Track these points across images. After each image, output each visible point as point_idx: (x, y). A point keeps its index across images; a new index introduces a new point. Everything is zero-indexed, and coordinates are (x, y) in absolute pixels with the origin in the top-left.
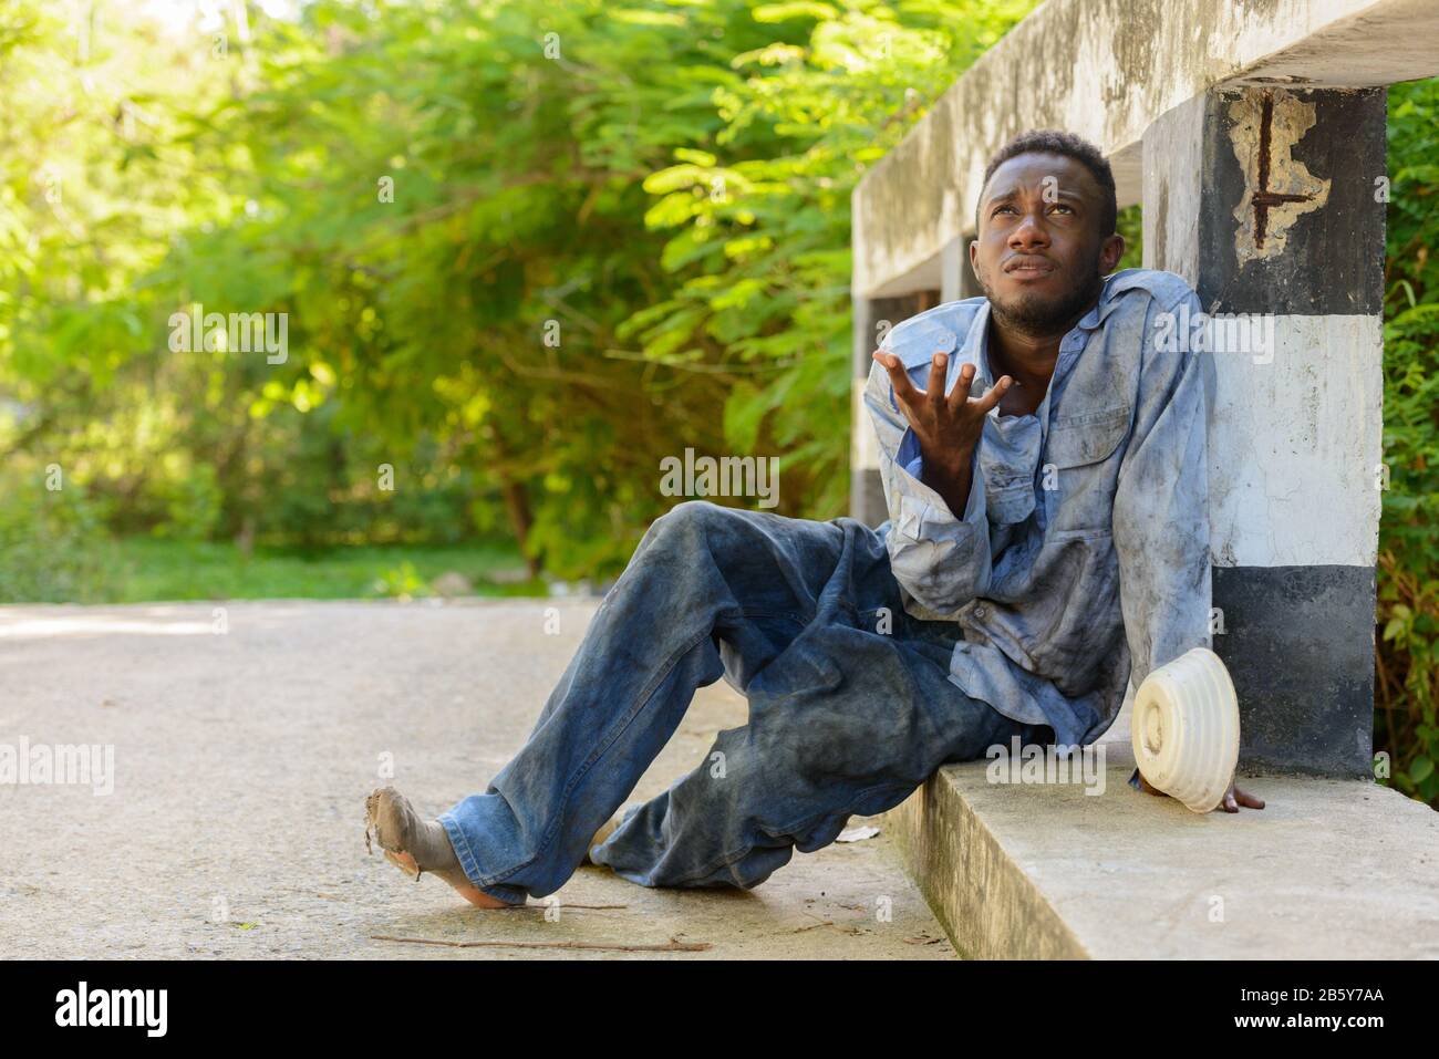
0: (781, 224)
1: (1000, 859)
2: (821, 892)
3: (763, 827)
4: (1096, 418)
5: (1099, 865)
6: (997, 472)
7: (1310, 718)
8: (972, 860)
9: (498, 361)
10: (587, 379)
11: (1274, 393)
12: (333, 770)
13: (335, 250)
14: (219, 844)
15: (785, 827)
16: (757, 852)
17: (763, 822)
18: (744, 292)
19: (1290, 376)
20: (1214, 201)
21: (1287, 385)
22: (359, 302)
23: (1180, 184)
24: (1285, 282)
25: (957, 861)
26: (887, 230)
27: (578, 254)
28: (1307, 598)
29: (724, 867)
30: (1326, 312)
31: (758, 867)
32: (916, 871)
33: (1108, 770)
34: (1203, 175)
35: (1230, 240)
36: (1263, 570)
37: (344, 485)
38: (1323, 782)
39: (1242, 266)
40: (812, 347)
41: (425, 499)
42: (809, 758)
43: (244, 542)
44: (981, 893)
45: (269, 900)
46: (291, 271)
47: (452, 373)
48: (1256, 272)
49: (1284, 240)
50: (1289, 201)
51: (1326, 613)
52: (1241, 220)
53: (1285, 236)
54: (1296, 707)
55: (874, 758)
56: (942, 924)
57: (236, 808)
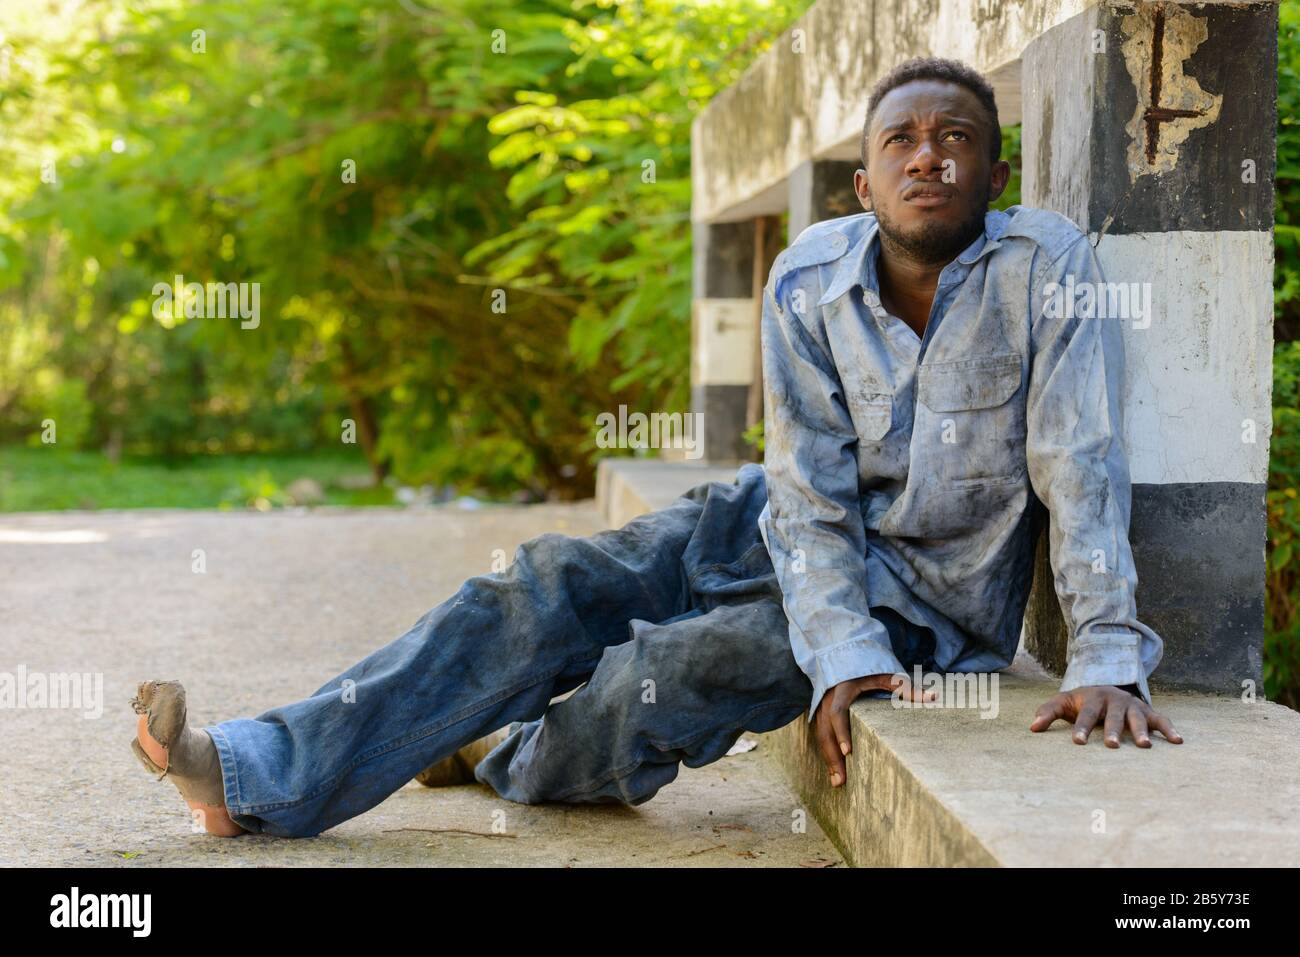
0: (619, 158)
1: (914, 789)
2: (709, 810)
3: (653, 742)
4: (982, 364)
5: (1022, 797)
6: (866, 385)
7: (1201, 635)
8: (875, 785)
9: (348, 284)
10: (432, 302)
11: (1166, 310)
12: (210, 683)
13: (197, 183)
14: (99, 763)
15: (676, 741)
16: (647, 766)
17: (653, 737)
18: (587, 220)
19: (1182, 294)
20: (1106, 118)
21: (1179, 301)
22: (218, 229)
23: (1068, 100)
24: (1177, 198)
25: (856, 783)
26: (729, 158)
27: (423, 186)
28: (1198, 514)
29: (612, 782)
30: (1217, 228)
31: (646, 784)
32: (801, 787)
33: (1001, 687)
34: (1095, 89)
35: (1122, 154)
36: (1155, 487)
37: (203, 399)
38: (1216, 700)
39: (1133, 181)
40: (655, 270)
41: (279, 411)
42: (700, 671)
43: (112, 451)
44: (887, 821)
45: (151, 825)
46: (155, 203)
47: (305, 294)
48: (1149, 188)
49: (1176, 155)
50: (1180, 116)
51: (1217, 530)
52: (1133, 135)
53: (1177, 151)
54: (1188, 624)
55: (766, 674)
56: (837, 846)
57: (114, 724)
